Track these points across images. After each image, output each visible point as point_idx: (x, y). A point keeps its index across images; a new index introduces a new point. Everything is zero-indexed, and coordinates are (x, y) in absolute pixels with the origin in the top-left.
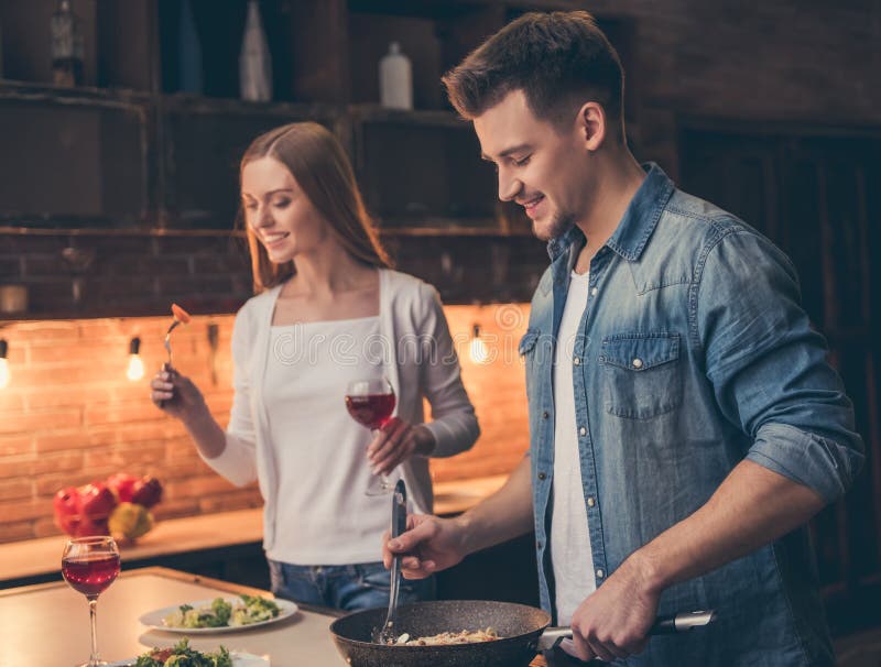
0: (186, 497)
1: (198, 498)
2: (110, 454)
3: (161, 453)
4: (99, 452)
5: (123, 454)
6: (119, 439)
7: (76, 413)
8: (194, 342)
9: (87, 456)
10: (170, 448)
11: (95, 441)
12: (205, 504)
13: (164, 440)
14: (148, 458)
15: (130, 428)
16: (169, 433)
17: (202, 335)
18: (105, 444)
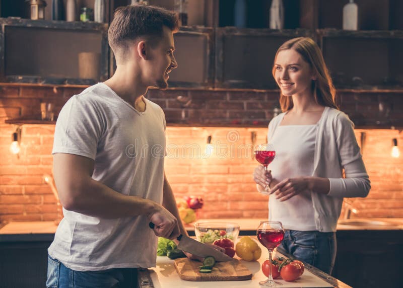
0: (236, 210)
1: (242, 210)
2: (201, 187)
3: (225, 189)
4: (197, 185)
5: (207, 187)
6: (206, 180)
7: (187, 167)
8: (244, 140)
9: (191, 187)
10: (230, 186)
11: (194, 181)
12: (245, 214)
13: (228, 183)
14: (219, 190)
15: (211, 176)
16: (230, 180)
17: (249, 137)
18: (199, 182)
